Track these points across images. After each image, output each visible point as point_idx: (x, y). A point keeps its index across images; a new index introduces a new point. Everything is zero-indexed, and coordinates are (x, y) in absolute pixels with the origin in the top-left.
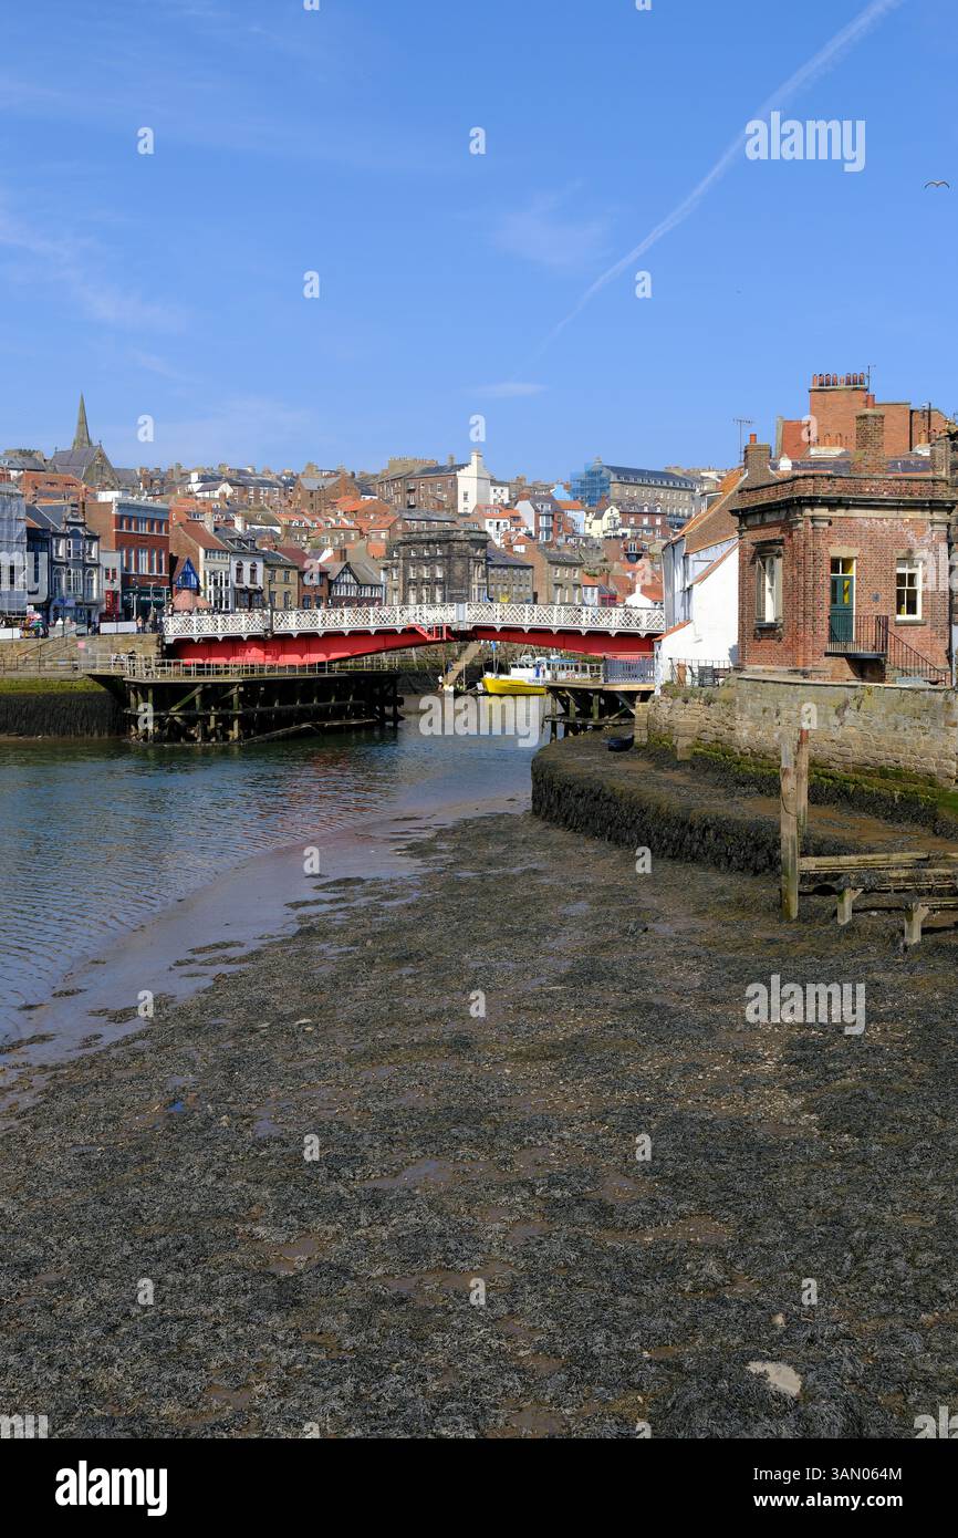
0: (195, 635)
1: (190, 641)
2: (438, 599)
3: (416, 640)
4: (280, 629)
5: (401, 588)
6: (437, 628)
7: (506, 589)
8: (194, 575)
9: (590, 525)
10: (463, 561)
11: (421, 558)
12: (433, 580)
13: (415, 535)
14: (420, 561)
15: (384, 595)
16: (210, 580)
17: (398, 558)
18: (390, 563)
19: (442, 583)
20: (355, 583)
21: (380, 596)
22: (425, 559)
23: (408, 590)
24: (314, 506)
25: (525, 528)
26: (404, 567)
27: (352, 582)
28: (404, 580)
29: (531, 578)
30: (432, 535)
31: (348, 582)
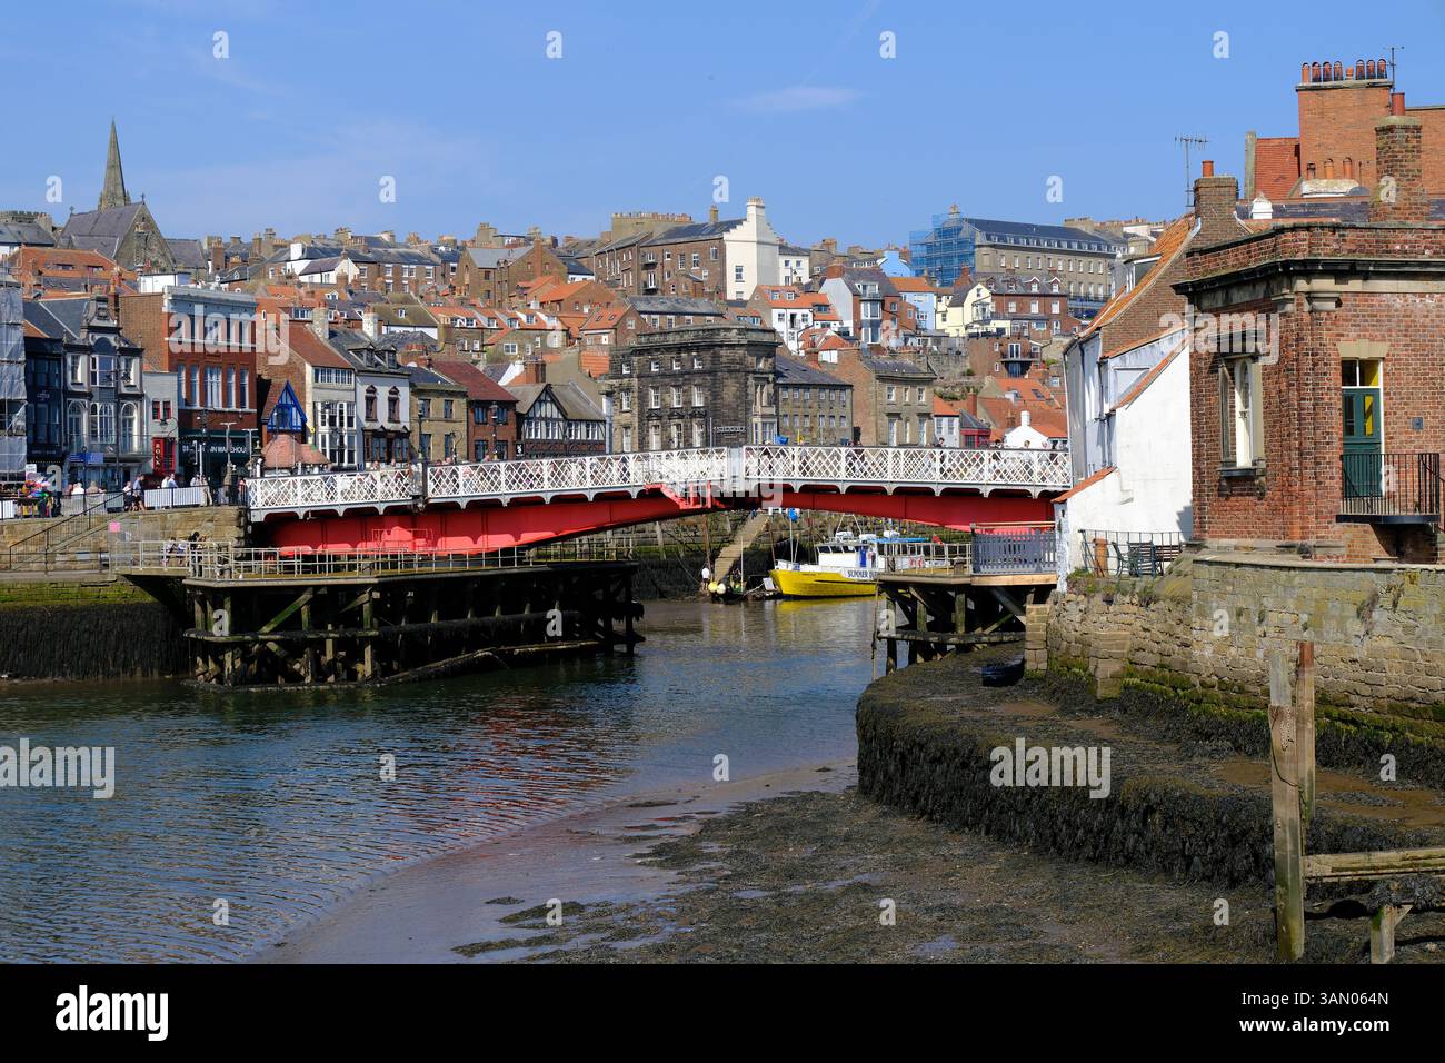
0: (299, 507)
2: (696, 439)
3: (662, 510)
4: (438, 495)
5: (636, 424)
7: (808, 423)
8: (297, 409)
9: (944, 315)
10: (736, 378)
11: (667, 374)
12: (687, 410)
13: (656, 338)
14: (667, 380)
15: (607, 436)
16: (324, 417)
17: (631, 376)
18: (617, 385)
19: (704, 416)
20: (561, 417)
21: (601, 438)
22: (674, 375)
23: (648, 427)
24: (492, 293)
25: (837, 323)
26: (640, 391)
27: (555, 416)
28: (641, 413)
29: (848, 405)
30: (686, 336)
31: (549, 416)
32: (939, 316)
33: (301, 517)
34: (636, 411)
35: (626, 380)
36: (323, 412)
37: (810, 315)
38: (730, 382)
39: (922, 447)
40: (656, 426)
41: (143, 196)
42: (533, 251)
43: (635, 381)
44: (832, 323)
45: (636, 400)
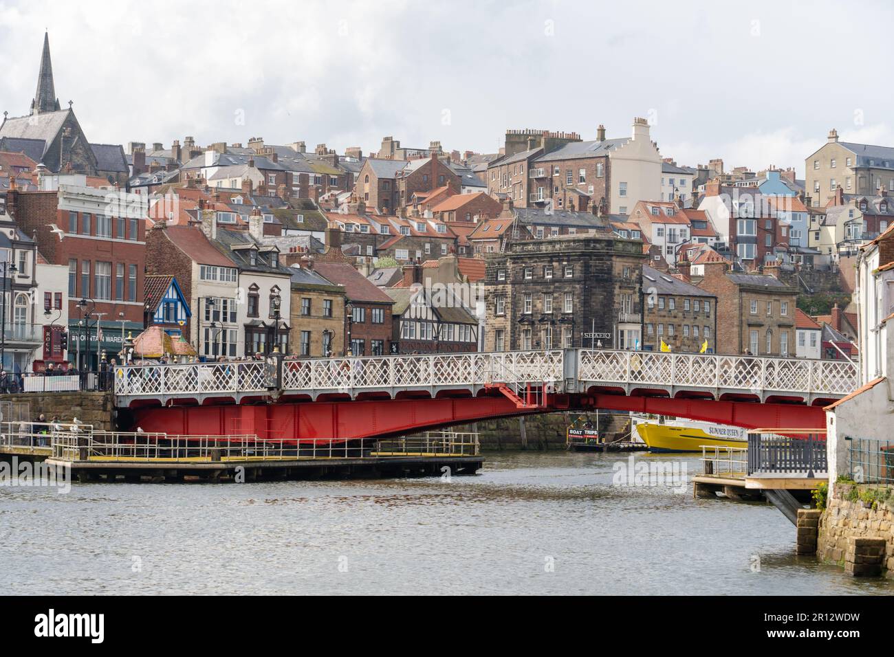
0: (162, 393)
1: (154, 404)
2: (565, 343)
3: (502, 410)
4: (293, 387)
5: (509, 328)
6: (533, 389)
7: (671, 332)
8: (182, 304)
9: (817, 234)
10: (604, 287)
11: (539, 281)
12: (557, 317)
13: (530, 247)
14: (538, 288)
15: (480, 338)
16: (208, 312)
17: (504, 283)
18: (492, 290)
19: (572, 322)
20: (435, 319)
21: (473, 340)
22: (545, 283)
23: (519, 332)
24: (390, 201)
25: (714, 238)
26: (514, 297)
27: (430, 318)
28: (514, 317)
29: (712, 316)
30: (558, 246)
31: (424, 317)
32: (812, 235)
33: (164, 404)
34: (509, 316)
35: (500, 287)
36: (207, 307)
37: (688, 231)
38: (597, 291)
39: (782, 357)
40: (527, 331)
41: (71, 103)
42: (429, 163)
43: (509, 288)
44: (709, 238)
45: (509, 305)
